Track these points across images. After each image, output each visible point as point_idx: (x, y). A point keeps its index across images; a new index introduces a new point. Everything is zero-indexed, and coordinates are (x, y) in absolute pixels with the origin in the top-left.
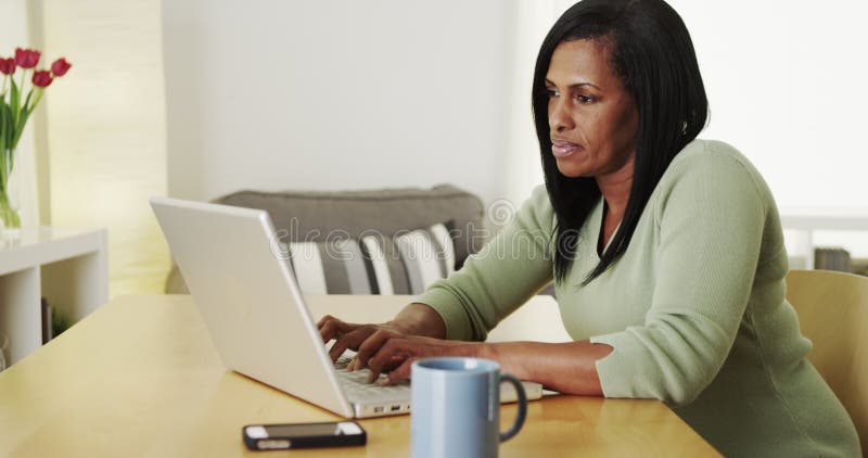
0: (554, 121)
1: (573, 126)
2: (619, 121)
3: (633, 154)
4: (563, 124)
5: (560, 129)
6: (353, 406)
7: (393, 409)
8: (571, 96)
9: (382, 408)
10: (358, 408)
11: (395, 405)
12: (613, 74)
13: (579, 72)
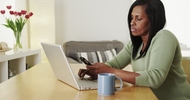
0: (132, 23)
1: (136, 25)
2: (146, 24)
3: (149, 33)
4: (133, 24)
5: (133, 25)
6: (80, 88)
7: (89, 88)
8: (136, 18)
9: (87, 88)
10: (81, 88)
11: (90, 87)
12: (145, 14)
13: (138, 13)
